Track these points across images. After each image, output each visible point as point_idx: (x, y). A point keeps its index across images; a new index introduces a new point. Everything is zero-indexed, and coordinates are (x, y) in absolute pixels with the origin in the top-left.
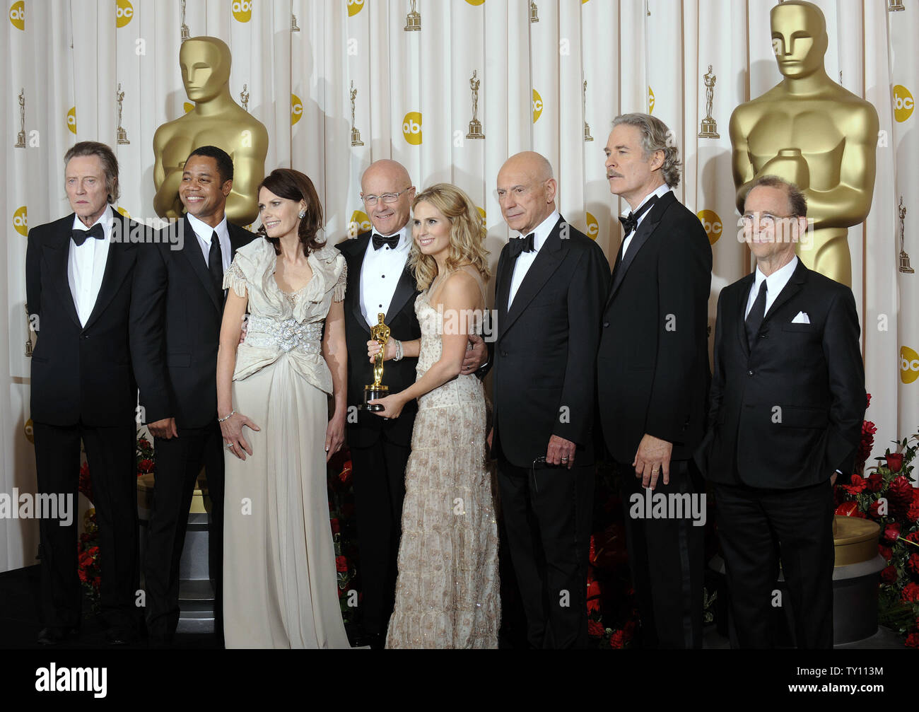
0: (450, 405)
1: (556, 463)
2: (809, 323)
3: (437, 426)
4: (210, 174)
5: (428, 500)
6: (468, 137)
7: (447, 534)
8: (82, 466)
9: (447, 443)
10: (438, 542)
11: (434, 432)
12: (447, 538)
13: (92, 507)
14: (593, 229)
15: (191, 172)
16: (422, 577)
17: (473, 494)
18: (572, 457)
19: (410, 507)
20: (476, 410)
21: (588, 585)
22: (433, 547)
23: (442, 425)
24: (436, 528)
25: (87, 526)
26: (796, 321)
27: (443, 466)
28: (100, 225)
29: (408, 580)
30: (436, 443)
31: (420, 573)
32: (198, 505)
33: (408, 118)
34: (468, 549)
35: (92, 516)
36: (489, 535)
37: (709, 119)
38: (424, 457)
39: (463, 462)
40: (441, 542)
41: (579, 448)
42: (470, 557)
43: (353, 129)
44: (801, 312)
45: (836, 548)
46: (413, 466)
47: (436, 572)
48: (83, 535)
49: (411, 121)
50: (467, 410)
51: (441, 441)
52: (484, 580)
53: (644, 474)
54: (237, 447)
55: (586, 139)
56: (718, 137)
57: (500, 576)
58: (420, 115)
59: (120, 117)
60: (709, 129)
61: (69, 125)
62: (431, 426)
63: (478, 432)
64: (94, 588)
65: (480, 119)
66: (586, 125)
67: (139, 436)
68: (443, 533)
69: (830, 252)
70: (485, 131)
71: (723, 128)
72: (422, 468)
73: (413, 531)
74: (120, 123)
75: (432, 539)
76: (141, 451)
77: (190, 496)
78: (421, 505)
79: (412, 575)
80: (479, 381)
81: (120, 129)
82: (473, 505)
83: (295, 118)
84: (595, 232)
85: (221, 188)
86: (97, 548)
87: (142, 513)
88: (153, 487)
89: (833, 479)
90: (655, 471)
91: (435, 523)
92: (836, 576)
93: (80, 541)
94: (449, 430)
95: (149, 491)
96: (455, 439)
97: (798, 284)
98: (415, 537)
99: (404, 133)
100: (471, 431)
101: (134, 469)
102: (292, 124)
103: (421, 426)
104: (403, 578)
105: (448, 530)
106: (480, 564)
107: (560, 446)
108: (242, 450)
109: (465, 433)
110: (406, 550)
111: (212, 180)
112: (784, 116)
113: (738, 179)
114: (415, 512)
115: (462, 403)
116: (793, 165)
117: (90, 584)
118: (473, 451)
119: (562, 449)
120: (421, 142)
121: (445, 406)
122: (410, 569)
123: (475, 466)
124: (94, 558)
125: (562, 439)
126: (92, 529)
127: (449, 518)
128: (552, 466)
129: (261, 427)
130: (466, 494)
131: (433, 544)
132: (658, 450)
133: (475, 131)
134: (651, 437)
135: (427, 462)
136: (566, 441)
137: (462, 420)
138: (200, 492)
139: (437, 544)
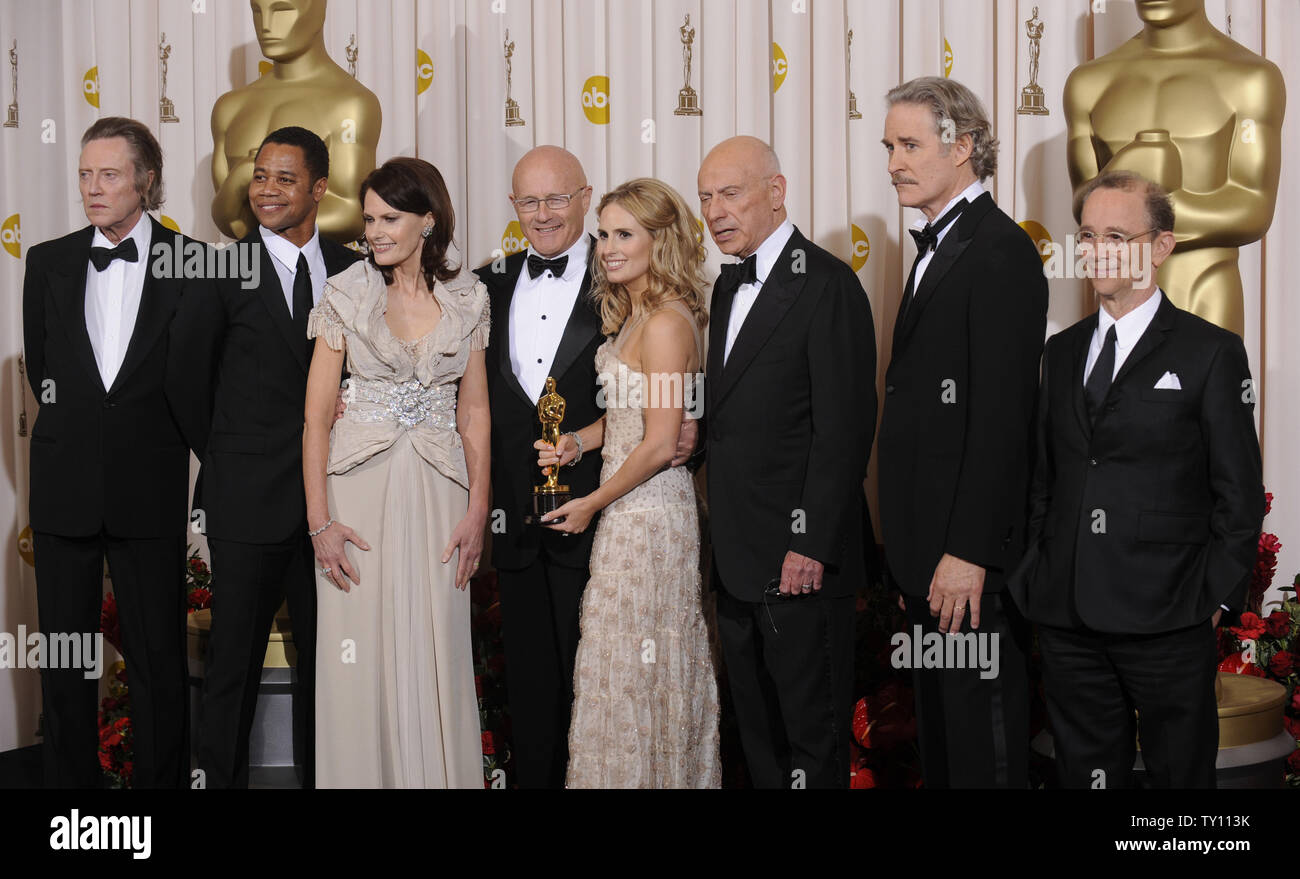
0: (650, 509)
1: (795, 592)
2: (1180, 388)
3: (630, 540)
4: (296, 172)
5: (617, 650)
6: (677, 113)
7: (644, 699)
8: (105, 598)
9: (644, 564)
10: (631, 711)
11: (626, 548)
12: (644, 705)
13: (120, 658)
14: (860, 249)
15: (266, 167)
16: (607, 762)
17: (682, 640)
18: (818, 584)
19: (587, 659)
20: (687, 516)
21: (853, 774)
22: (623, 718)
23: (639, 538)
24: (629, 691)
25: (113, 687)
26: (1159, 385)
27: (640, 598)
28: (131, 240)
29: (586, 768)
30: (628, 565)
31: (604, 757)
32: (277, 655)
33: (589, 85)
34: (674, 721)
35: (119, 672)
36: (706, 701)
37: (1034, 86)
38: (610, 584)
39: (668, 593)
40: (636, 711)
41: (829, 570)
42: (677, 733)
43: (509, 101)
44: (1168, 373)
45: (1220, 720)
46: (593, 598)
47: (627, 755)
48: (107, 700)
49: (594, 89)
50: (675, 516)
51: (637, 561)
52: (698, 766)
53: (943, 613)
54: (337, 572)
55: (852, 116)
56: (1046, 113)
57: (723, 760)
58: (607, 80)
59: (165, 82)
60: (1033, 102)
61: (86, 94)
62: (621, 541)
63: (690, 549)
64: (123, 778)
65: (695, 86)
66: (852, 96)
67: (190, 554)
68: (638, 697)
69: (1213, 283)
70: (702, 105)
71: (1054, 101)
72: (606, 601)
73: (594, 695)
74: (164, 90)
75: (622, 706)
76: (192, 576)
77: (265, 641)
78: (605, 656)
79: (592, 760)
80: (691, 475)
81: (164, 99)
82: (681, 657)
83: (421, 85)
84: (864, 253)
85: (311, 192)
86: (126, 719)
87: (194, 668)
88: (208, 628)
89: (1216, 619)
90: (960, 608)
91: (626, 683)
92: (1221, 762)
93: (101, 709)
94: (648, 545)
95: (204, 635)
96: (657, 559)
97: (1164, 331)
98: (597, 703)
99: (584, 107)
100: (680, 546)
101: (182, 602)
102: (418, 93)
103: (605, 539)
104: (579, 764)
105: (646, 694)
106: (692, 745)
107: (799, 568)
108: (344, 577)
109: (671, 551)
110: (582, 723)
111: (299, 179)
112: (1144, 82)
113: (1077, 176)
114: (596, 667)
115: (668, 505)
116: (1158, 154)
117: (116, 772)
118: (682, 577)
119: (802, 571)
120: (608, 121)
121: (643, 510)
122: (590, 751)
123: (685, 599)
124: (122, 734)
125: (802, 557)
126: (119, 691)
127: (647, 676)
128: (790, 597)
129: (372, 546)
130: (672, 641)
131: (623, 714)
132: (964, 578)
133: (688, 103)
134: (955, 559)
135: (615, 593)
136: (810, 559)
137: (668, 532)
138: (279, 636)
139: (629, 714)
